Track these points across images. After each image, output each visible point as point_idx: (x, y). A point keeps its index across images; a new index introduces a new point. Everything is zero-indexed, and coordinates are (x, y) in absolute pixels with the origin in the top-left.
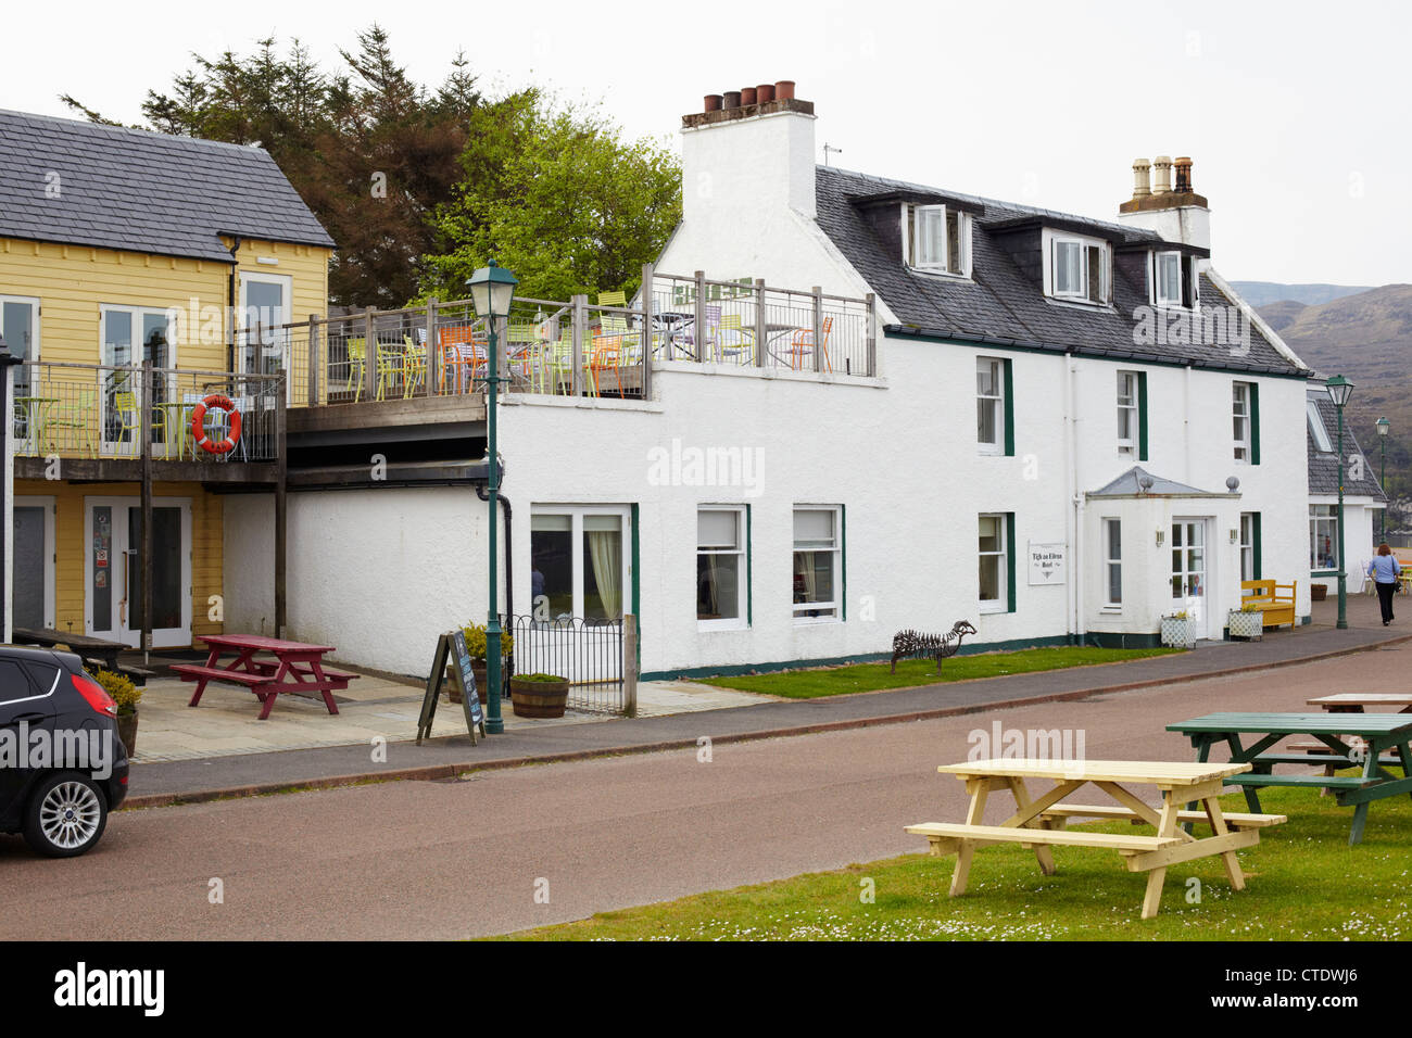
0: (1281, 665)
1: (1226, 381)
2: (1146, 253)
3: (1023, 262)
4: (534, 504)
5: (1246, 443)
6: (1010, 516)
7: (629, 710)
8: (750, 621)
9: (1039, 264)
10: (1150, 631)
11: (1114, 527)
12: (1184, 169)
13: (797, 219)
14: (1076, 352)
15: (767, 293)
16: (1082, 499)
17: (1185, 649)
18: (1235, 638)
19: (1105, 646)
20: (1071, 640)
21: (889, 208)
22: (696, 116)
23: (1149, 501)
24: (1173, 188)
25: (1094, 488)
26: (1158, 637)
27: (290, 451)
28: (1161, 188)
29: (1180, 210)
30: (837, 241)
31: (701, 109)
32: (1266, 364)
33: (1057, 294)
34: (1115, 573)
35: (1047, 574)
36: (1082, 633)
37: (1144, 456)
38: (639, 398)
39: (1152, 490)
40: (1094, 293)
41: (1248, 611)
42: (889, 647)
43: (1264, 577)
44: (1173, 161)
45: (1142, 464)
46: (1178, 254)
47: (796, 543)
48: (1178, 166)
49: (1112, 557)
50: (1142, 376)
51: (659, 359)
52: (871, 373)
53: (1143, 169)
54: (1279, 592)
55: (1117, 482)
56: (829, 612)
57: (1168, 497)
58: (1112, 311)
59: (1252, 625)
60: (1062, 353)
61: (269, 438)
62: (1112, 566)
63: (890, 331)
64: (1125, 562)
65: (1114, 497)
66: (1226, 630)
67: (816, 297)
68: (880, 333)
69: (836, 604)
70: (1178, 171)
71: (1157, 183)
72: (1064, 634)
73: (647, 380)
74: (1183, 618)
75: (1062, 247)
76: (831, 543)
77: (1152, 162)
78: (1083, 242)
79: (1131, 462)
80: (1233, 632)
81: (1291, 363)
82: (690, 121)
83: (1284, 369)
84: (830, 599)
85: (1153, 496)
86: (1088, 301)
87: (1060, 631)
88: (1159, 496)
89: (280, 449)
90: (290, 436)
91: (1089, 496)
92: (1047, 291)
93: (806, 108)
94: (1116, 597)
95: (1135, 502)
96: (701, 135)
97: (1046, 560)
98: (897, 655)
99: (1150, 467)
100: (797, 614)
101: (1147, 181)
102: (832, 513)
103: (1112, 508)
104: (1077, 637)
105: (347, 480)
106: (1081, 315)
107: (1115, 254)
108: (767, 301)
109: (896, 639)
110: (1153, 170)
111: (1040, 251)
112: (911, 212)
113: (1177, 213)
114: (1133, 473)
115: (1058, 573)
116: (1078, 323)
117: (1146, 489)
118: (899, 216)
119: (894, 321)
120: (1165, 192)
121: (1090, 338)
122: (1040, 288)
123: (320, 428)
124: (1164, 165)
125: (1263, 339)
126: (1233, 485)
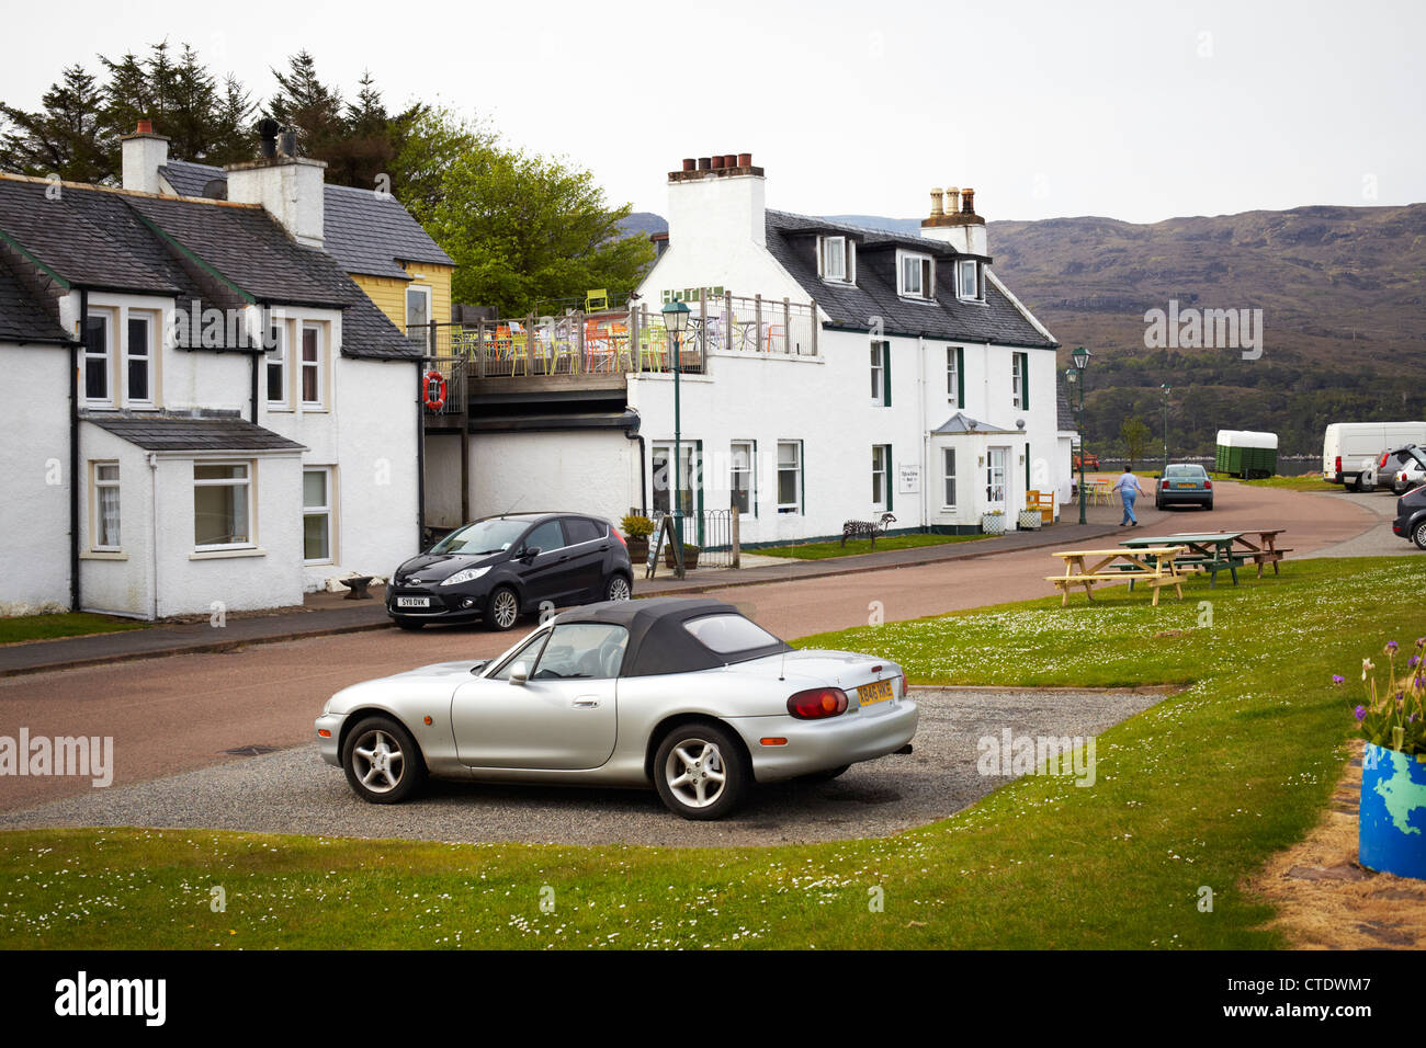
0: (1069, 542)
1: (1008, 352)
2: (953, 262)
3: (882, 272)
4: (654, 441)
5: (1019, 396)
6: (889, 447)
7: (736, 564)
8: (756, 515)
9: (893, 273)
10: (976, 523)
11: (950, 455)
12: (968, 197)
13: (758, 248)
14: (926, 336)
15: (763, 303)
16: (929, 434)
17: (999, 535)
18: (1024, 529)
19: (944, 533)
20: (923, 530)
21: (807, 238)
22: (679, 173)
23: (976, 436)
24: (961, 210)
25: (935, 427)
26: (981, 527)
27: (470, 407)
28: (952, 210)
29: (966, 227)
30: (781, 262)
31: (680, 168)
32: (1032, 340)
33: (905, 293)
34: (951, 485)
35: (910, 486)
36: (929, 525)
37: (961, 405)
38: (699, 373)
39: (977, 429)
40: (926, 294)
41: (1033, 510)
42: (841, 532)
43: (1031, 488)
44: (961, 191)
45: (961, 410)
46: (975, 262)
47: (780, 465)
48: (964, 195)
49: (948, 474)
50: (960, 351)
51: (712, 350)
52: (814, 354)
53: (938, 196)
54: (1042, 499)
55: (948, 423)
56: (793, 510)
57: (985, 433)
58: (935, 304)
59: (1035, 520)
60: (917, 336)
61: (458, 397)
62: (948, 480)
63: (826, 326)
64: (958, 477)
65: (950, 434)
66: (1018, 523)
67: (786, 305)
68: (820, 326)
69: (798, 504)
70: (965, 198)
71: (948, 206)
72: (918, 526)
73: (705, 362)
74: (998, 514)
75: (907, 260)
76: (794, 465)
77: (944, 191)
78: (921, 257)
79: (954, 410)
80: (1022, 525)
81: (1046, 338)
82: (674, 176)
83: (1044, 343)
84: (794, 501)
85: (977, 433)
86: (921, 298)
87: (916, 524)
88: (981, 433)
89: (464, 407)
90: (471, 396)
91: (933, 433)
92: (899, 293)
93: (759, 172)
94: (951, 500)
95: (964, 437)
96: (683, 186)
97: (909, 476)
98: (846, 536)
99: (969, 412)
100: (781, 511)
101: (941, 205)
102: (794, 446)
103: (949, 441)
104: (927, 528)
105: (519, 426)
106: (921, 308)
107: (938, 262)
108: (763, 308)
109: (845, 525)
110: (945, 196)
111: (895, 264)
112: (822, 241)
113: (964, 229)
114: (958, 417)
115: (917, 484)
116: (920, 314)
117: (973, 429)
118: (815, 245)
119: (829, 319)
120: (955, 213)
121: (930, 325)
122: (895, 290)
123: (491, 392)
124: (955, 194)
125: (1026, 321)
126: (1021, 425)
